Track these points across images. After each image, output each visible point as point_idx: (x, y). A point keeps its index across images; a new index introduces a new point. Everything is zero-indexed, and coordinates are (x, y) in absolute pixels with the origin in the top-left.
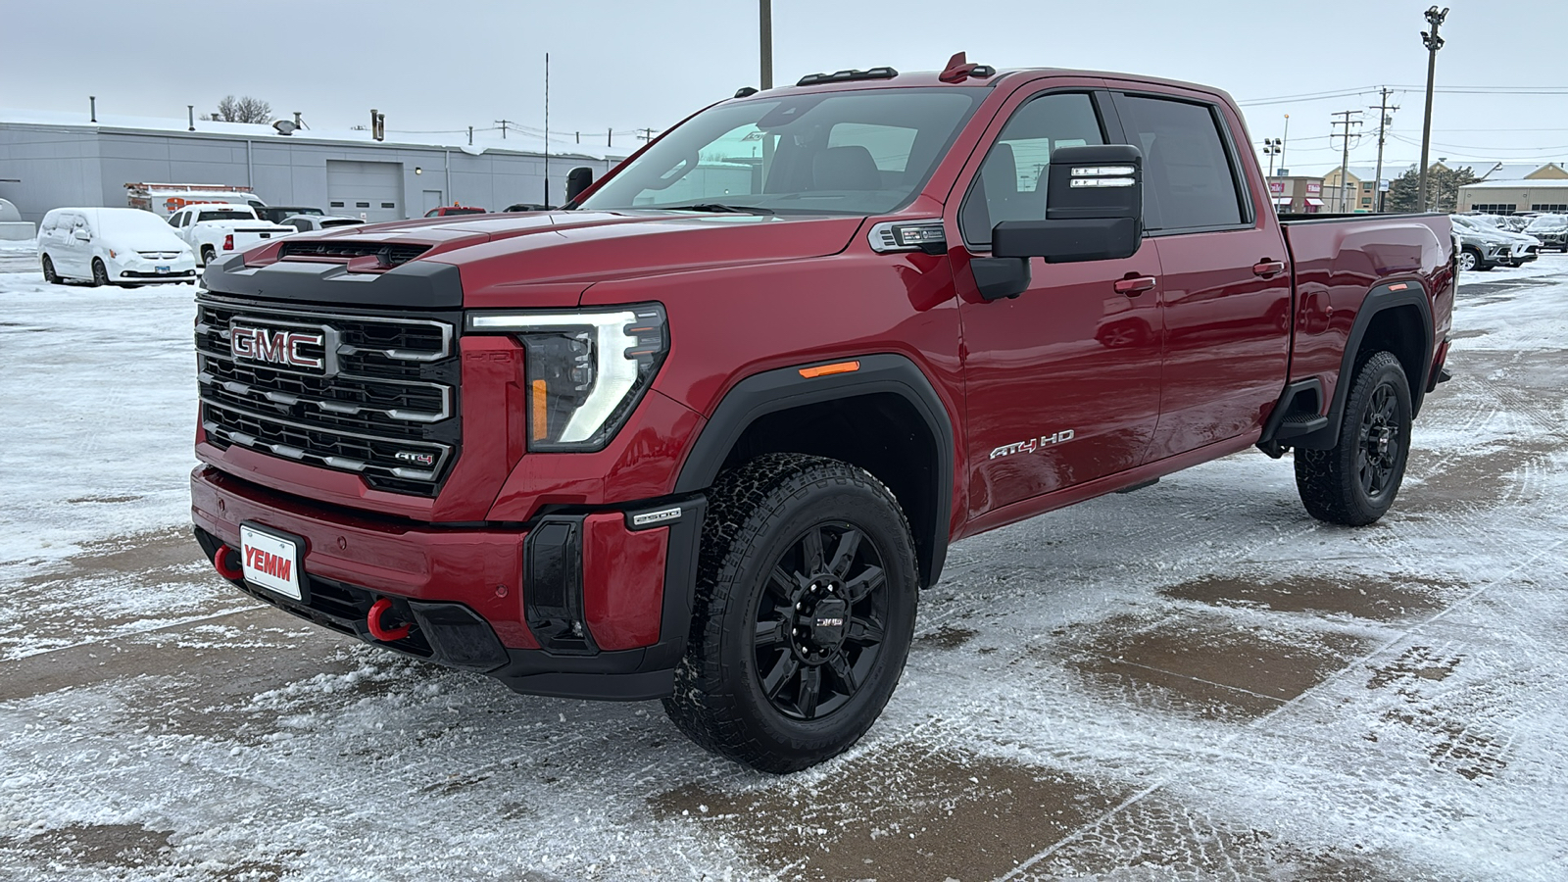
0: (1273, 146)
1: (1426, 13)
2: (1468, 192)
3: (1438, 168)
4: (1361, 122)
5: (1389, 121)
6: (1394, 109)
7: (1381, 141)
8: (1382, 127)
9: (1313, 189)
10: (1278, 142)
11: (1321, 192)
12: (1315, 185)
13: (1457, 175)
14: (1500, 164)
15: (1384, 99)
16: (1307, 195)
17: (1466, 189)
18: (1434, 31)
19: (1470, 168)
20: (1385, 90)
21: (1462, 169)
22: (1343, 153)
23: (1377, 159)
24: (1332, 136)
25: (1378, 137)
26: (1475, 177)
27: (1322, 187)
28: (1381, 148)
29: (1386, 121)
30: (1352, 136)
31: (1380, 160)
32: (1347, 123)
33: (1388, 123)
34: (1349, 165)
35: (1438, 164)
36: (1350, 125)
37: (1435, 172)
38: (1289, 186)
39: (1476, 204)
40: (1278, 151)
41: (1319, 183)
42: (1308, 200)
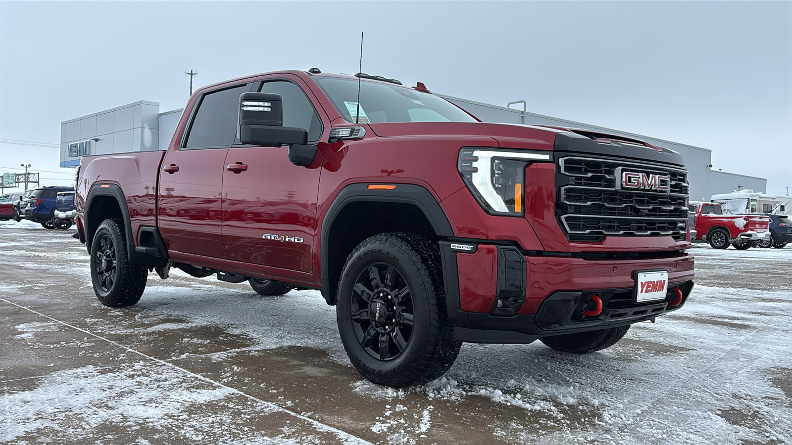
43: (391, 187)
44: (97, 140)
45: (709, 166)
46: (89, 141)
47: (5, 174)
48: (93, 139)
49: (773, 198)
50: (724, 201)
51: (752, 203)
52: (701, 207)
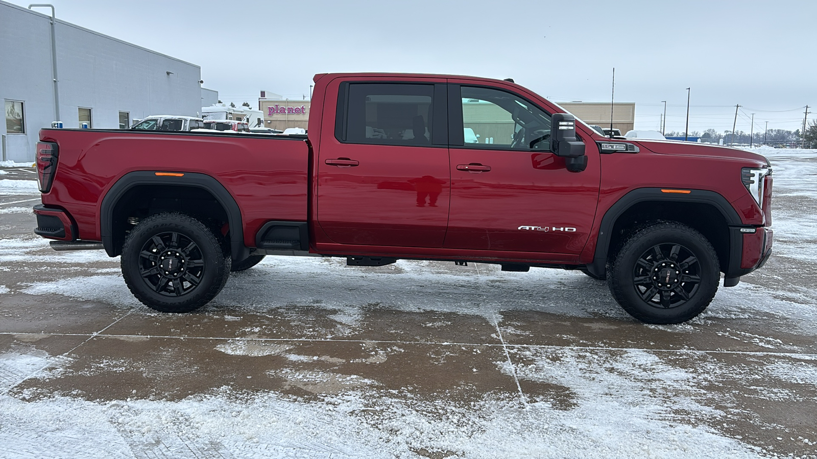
43: (688, 192)
45: (201, 82)
49: (242, 112)
50: (206, 114)
51: (229, 116)
52: (236, 125)
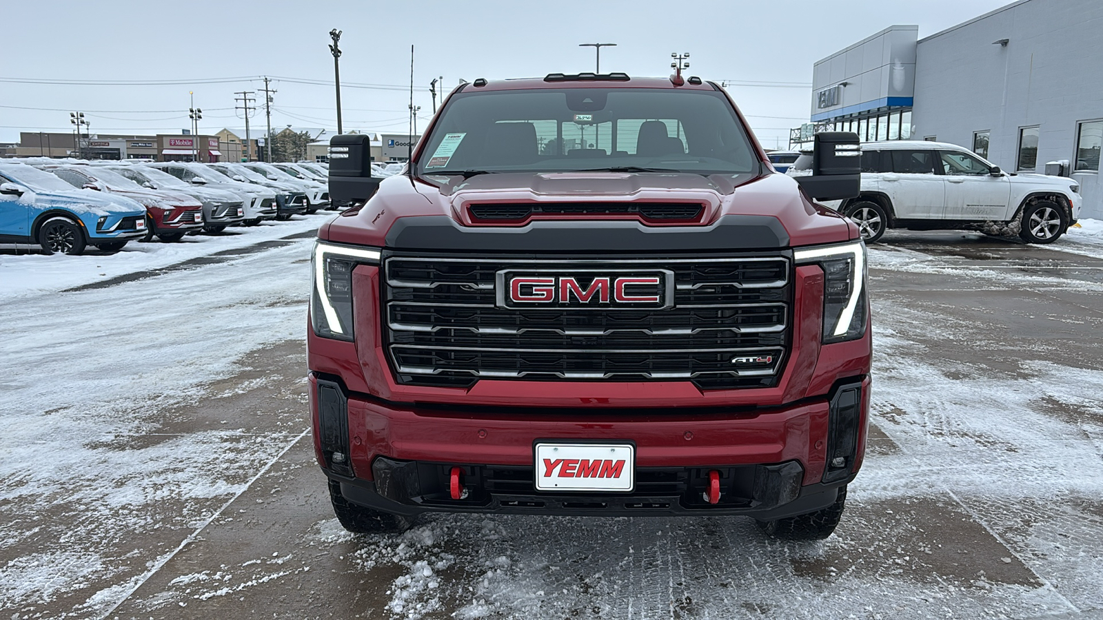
0: (196, 114)
1: (330, 33)
2: (313, 148)
3: (288, 131)
4: (255, 100)
5: (271, 100)
6: (274, 92)
7: (268, 113)
8: (268, 103)
9: (213, 144)
10: (200, 111)
11: (218, 146)
12: (214, 141)
13: (300, 136)
14: (324, 130)
15: (267, 85)
16: (210, 148)
17: (311, 146)
18: (336, 45)
19: (307, 132)
20: (266, 79)
21: (304, 133)
22: (245, 120)
23: (267, 124)
24: (237, 108)
25: (266, 110)
26: (311, 138)
27: (219, 143)
28: (268, 117)
29: (269, 99)
30: (250, 108)
31: (269, 126)
32: (245, 100)
33: (271, 101)
34: (250, 128)
35: (287, 129)
36: (247, 101)
37: (287, 134)
38: (197, 143)
39: (318, 155)
40: (200, 117)
41: (216, 140)
42: (211, 151)
44: (845, 85)
46: (838, 87)
47: (803, 125)
48: (841, 84)
